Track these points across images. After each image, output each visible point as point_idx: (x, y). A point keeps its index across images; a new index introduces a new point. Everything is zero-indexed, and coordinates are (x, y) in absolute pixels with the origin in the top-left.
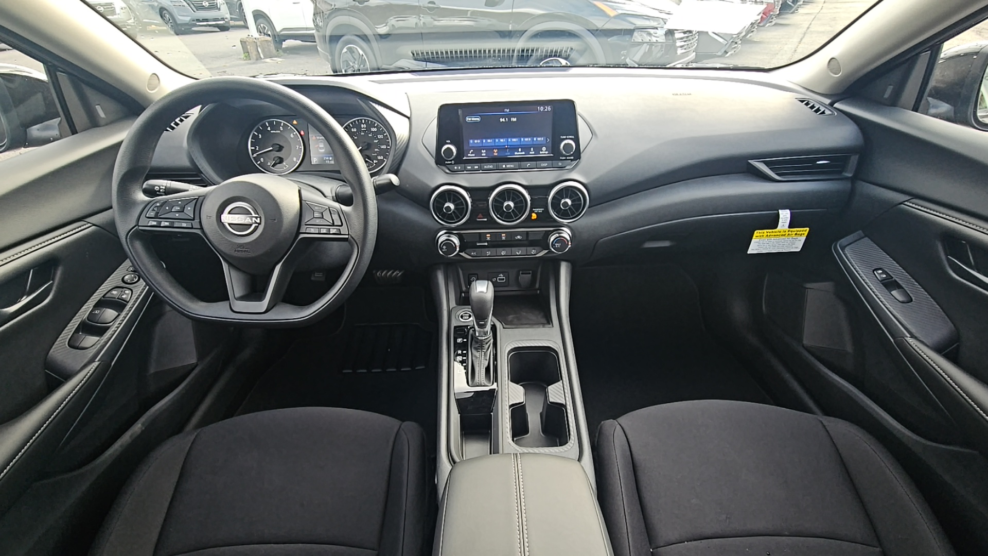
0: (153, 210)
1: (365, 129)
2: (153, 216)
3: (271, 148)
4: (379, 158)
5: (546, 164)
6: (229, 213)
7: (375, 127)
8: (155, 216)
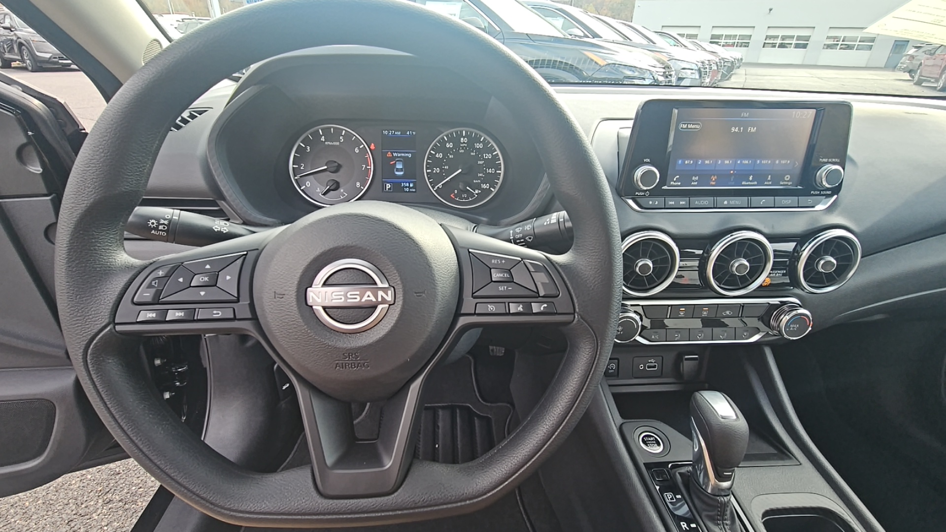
0: (150, 286)
1: (466, 145)
2: (149, 300)
3: (326, 167)
4: (484, 186)
5: (790, 201)
6: (325, 284)
7: (480, 142)
8: (154, 298)
